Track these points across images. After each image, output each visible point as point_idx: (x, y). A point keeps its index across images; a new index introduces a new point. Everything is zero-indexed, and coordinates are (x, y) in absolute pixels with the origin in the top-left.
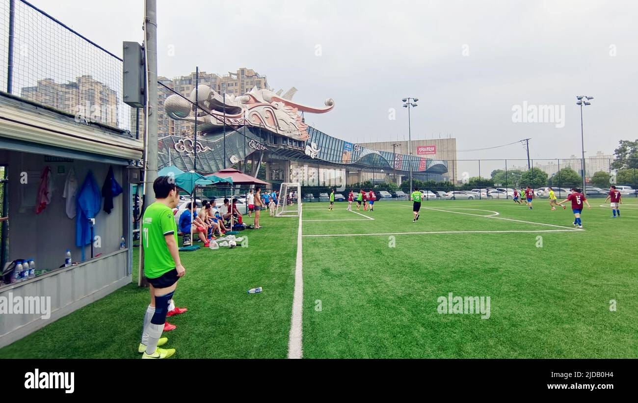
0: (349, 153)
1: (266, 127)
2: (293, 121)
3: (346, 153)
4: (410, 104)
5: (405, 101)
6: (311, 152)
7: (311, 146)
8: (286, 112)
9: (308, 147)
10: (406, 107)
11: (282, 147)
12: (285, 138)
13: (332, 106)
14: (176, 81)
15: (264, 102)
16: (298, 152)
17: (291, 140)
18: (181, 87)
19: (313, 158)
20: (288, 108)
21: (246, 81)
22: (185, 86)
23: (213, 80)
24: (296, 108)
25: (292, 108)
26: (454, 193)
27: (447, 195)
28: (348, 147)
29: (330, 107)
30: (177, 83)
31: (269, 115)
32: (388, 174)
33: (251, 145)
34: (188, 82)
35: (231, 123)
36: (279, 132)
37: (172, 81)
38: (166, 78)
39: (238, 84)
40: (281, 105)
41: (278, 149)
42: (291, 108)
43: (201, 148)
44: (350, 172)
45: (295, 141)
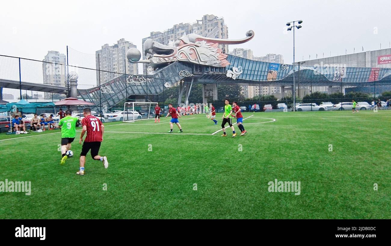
0: (275, 72)
1: (190, 61)
2: (213, 54)
3: (271, 72)
4: (295, 27)
5: (289, 25)
6: (232, 74)
7: (232, 70)
8: (206, 48)
9: (229, 72)
10: (290, 30)
11: (205, 74)
12: (207, 67)
13: (251, 36)
14: (165, 33)
15: (189, 43)
16: (221, 76)
17: (212, 67)
18: (168, 36)
19: (235, 79)
20: (210, 45)
21: (208, 24)
22: (170, 35)
23: (187, 28)
24: (217, 43)
25: (214, 44)
26: (342, 104)
27: (335, 106)
28: (274, 67)
29: (249, 37)
30: (166, 34)
31: (192, 52)
32: (331, 87)
33: (180, 74)
34: (172, 32)
35: (166, 61)
36: (201, 63)
37: (163, 34)
38: (160, 32)
39: (203, 28)
40: (204, 42)
41: (203, 75)
42: (212, 44)
43: (144, 79)
44: (285, 87)
45: (216, 68)
